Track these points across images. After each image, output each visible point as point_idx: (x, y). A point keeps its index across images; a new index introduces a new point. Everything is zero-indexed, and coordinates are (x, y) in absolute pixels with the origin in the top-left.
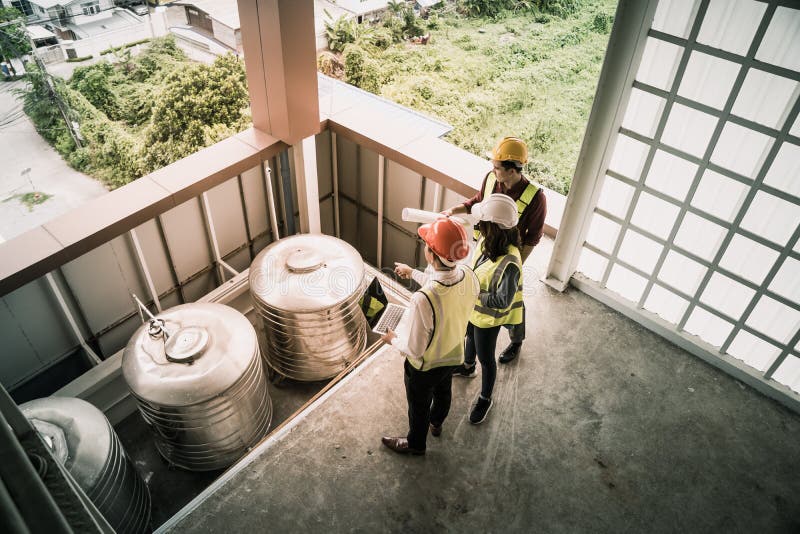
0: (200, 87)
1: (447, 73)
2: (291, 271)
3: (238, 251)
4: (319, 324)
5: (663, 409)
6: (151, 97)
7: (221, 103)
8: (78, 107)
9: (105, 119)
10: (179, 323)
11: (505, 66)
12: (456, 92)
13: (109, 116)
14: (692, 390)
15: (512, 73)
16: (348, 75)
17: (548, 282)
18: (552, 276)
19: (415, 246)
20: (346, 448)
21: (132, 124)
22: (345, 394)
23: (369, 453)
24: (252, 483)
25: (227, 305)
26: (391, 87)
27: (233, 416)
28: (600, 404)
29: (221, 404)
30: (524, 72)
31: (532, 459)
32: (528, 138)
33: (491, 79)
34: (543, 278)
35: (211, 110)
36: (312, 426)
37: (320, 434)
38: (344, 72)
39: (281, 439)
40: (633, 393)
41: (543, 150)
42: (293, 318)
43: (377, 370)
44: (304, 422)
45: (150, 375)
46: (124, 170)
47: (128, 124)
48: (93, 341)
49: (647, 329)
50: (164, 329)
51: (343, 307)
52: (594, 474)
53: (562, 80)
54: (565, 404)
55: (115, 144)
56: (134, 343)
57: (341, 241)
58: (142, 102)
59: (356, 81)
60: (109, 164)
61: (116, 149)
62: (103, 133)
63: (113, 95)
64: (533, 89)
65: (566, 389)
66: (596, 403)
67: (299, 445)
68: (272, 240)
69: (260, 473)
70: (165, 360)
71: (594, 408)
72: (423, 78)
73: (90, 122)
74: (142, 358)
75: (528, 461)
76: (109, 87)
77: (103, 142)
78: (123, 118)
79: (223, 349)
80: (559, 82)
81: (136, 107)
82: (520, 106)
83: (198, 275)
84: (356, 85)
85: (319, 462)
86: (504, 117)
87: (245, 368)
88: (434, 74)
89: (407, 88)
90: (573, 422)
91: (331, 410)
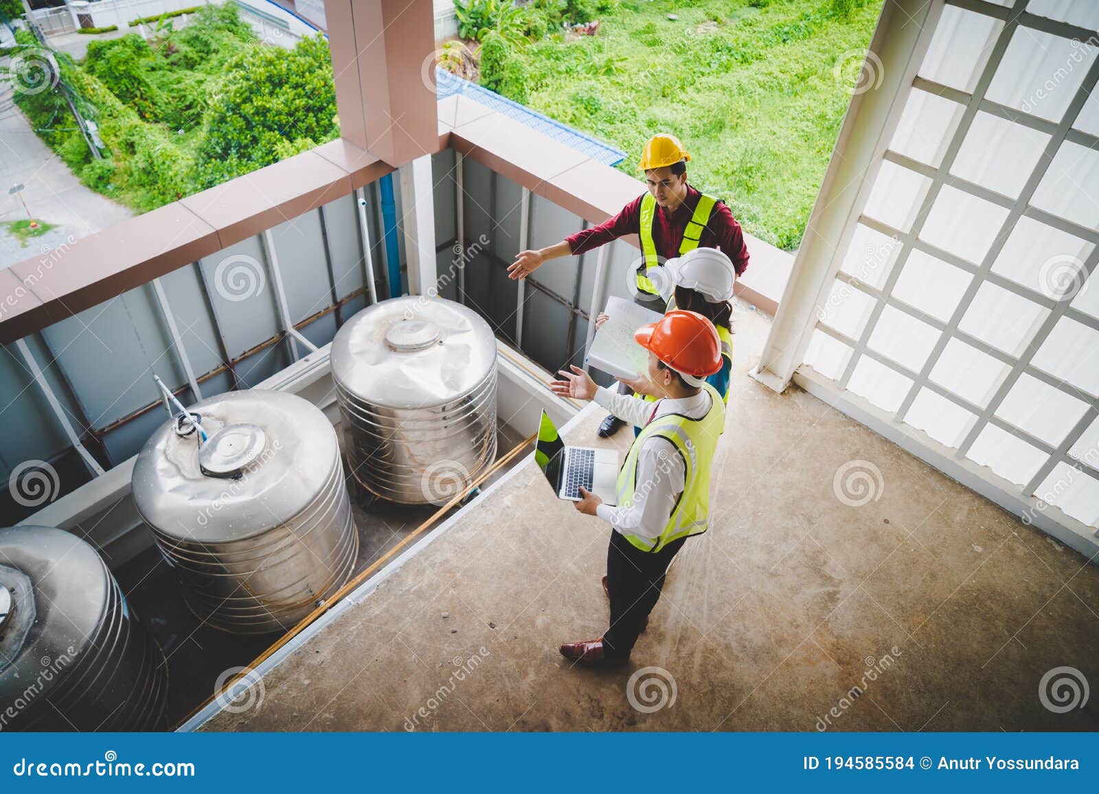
0: (277, 83)
1: (623, 79)
2: (392, 348)
3: (318, 316)
4: (429, 425)
5: (933, 576)
6: (203, 93)
7: (308, 109)
8: (95, 99)
9: (136, 119)
10: (223, 419)
11: (702, 69)
12: (633, 104)
13: (142, 116)
14: (979, 549)
15: (711, 80)
16: (484, 75)
17: (761, 378)
18: (766, 369)
19: (569, 318)
20: (458, 617)
21: (177, 129)
22: (461, 534)
23: (492, 625)
24: (313, 671)
25: (296, 394)
26: (544, 96)
27: (299, 556)
28: (836, 565)
29: (281, 539)
30: (729, 79)
31: (734, 644)
32: (729, 172)
33: (682, 88)
34: (754, 372)
35: (291, 119)
36: (410, 581)
37: (420, 594)
38: (479, 72)
39: (361, 601)
40: (888, 549)
41: (749, 190)
42: (393, 415)
43: (507, 500)
44: (397, 575)
45: (174, 495)
46: (164, 194)
47: (171, 129)
48: (95, 442)
49: (908, 454)
50: (199, 428)
51: (465, 401)
52: (828, 672)
53: (781, 90)
54: (784, 561)
55: (150, 157)
56: (153, 447)
57: (466, 308)
58: (190, 98)
59: (495, 85)
60: (143, 185)
61: (152, 164)
62: (133, 139)
63: (147, 85)
64: (740, 105)
65: (785, 538)
66: (832, 561)
67: (387, 611)
68: (367, 303)
69: (326, 654)
70: (199, 474)
71: (827, 570)
72: (588, 83)
73: (112, 123)
74: (162, 470)
75: (728, 647)
76: (142, 74)
77: (134, 153)
78: (163, 119)
79: (287, 459)
80: (777, 93)
81: (182, 105)
82: (721, 126)
83: (259, 349)
84: (495, 91)
85: (416, 639)
86: (698, 143)
87: (317, 486)
88: (604, 79)
89: (564, 98)
90: (795, 590)
91: (439, 558)
